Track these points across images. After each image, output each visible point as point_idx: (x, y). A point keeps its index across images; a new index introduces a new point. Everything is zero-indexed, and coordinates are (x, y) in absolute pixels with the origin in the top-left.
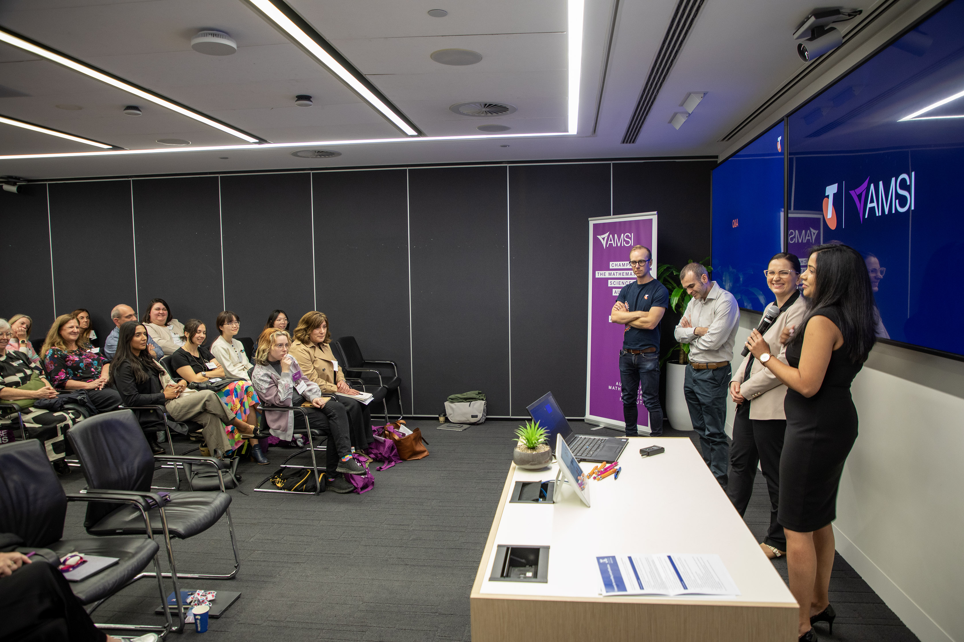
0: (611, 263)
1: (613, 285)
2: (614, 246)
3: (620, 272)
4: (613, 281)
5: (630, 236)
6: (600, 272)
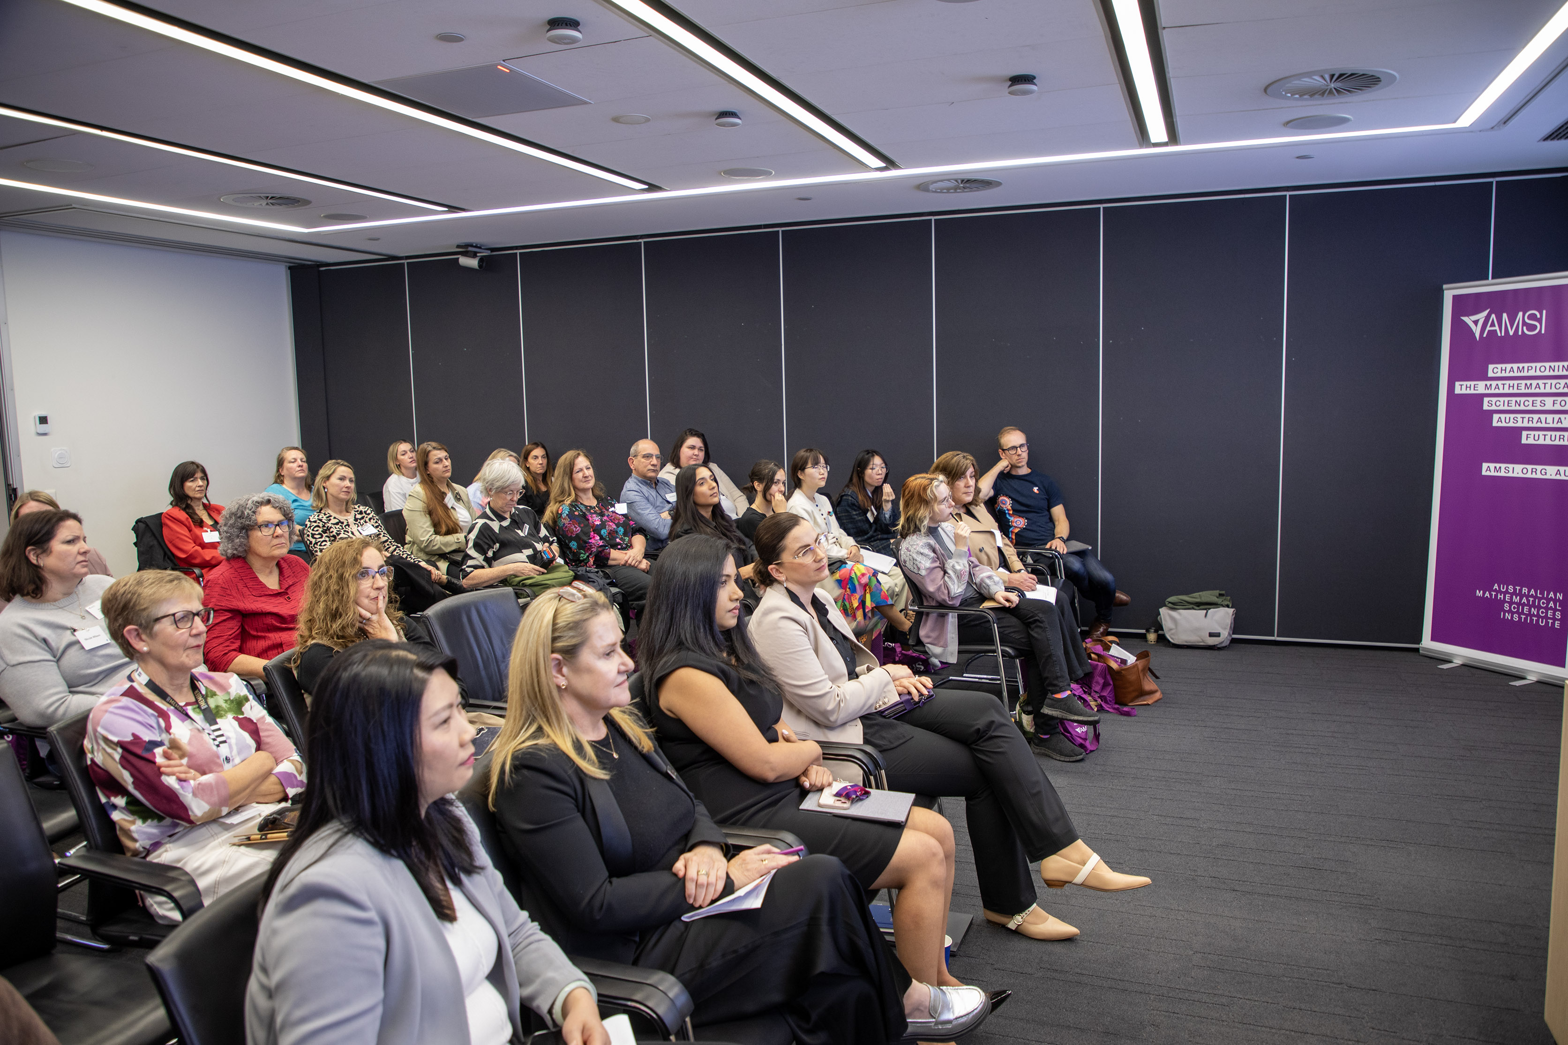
0: (1491, 367)
1: (1494, 408)
2: (1499, 335)
3: (1511, 382)
4: (1494, 399)
5: (1538, 316)
6: (1465, 383)
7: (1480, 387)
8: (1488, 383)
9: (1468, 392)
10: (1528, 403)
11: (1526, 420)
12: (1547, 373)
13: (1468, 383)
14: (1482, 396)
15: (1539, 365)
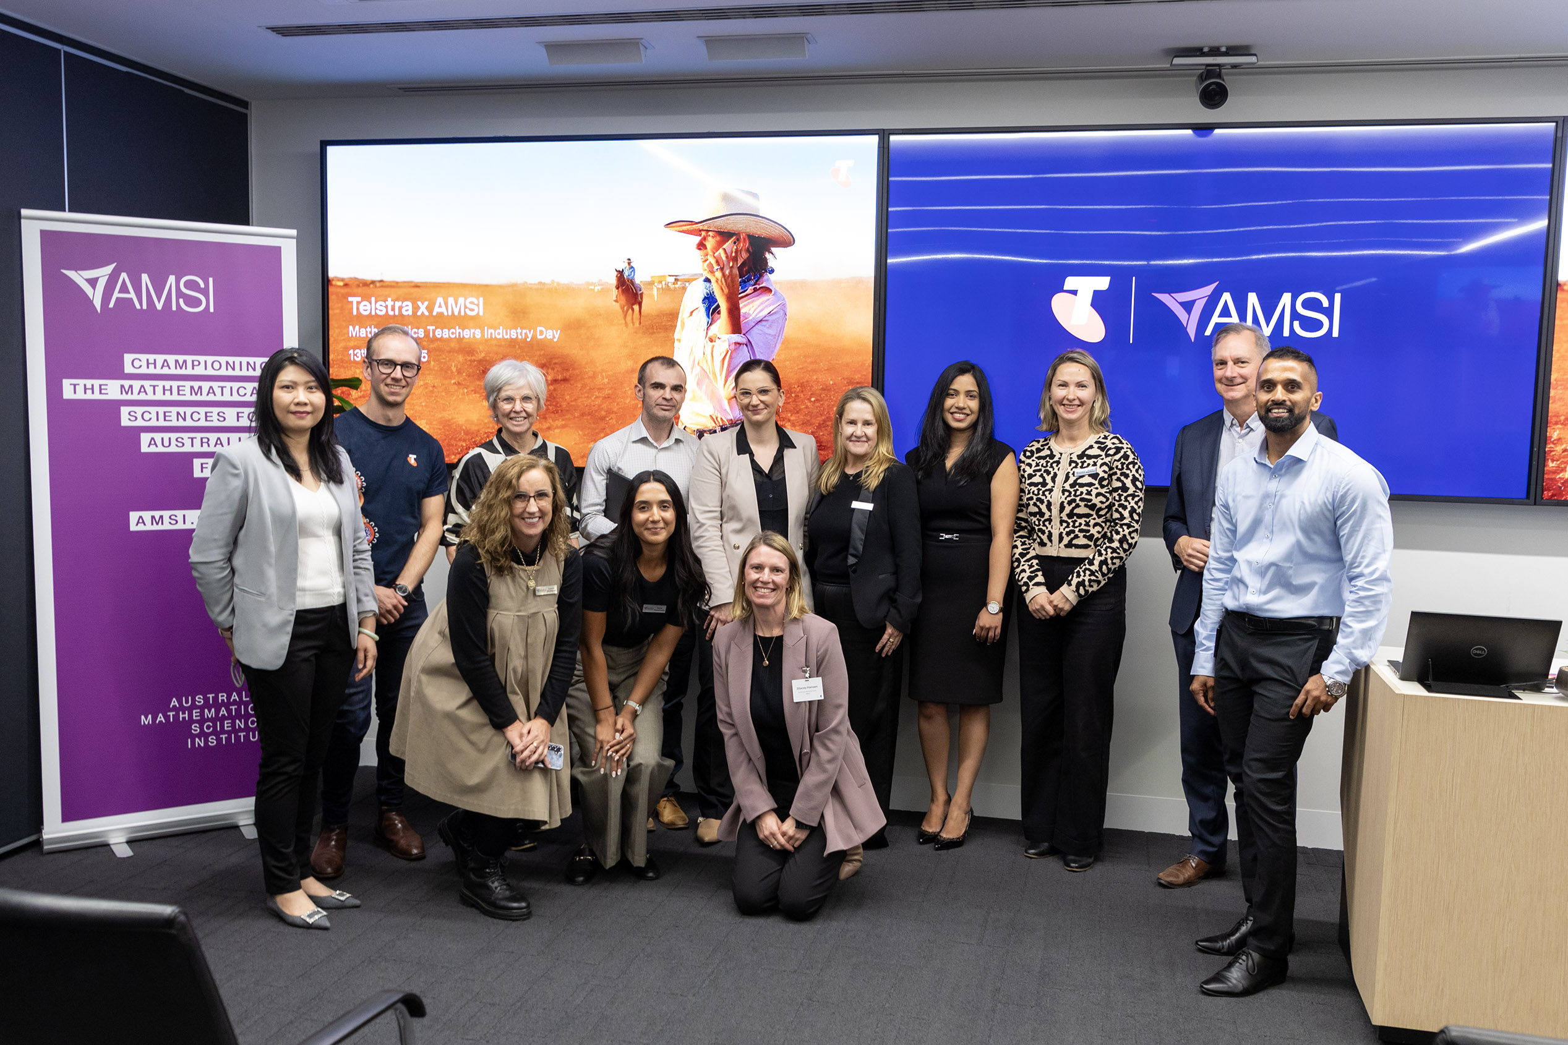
0: (128, 358)
1: (140, 423)
2: (138, 307)
3: (168, 384)
4: (140, 410)
5: (202, 285)
6: (82, 382)
7: (112, 390)
8: (127, 383)
9: (89, 396)
10: (199, 417)
11: (197, 442)
12: (223, 372)
13: (89, 383)
14: (117, 404)
15: (210, 359)
